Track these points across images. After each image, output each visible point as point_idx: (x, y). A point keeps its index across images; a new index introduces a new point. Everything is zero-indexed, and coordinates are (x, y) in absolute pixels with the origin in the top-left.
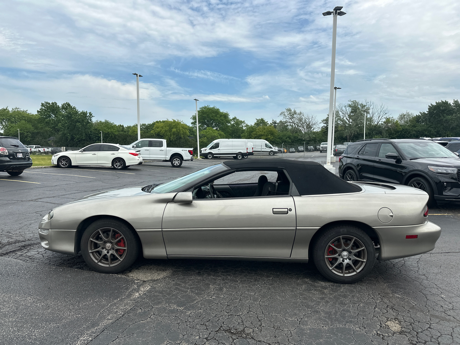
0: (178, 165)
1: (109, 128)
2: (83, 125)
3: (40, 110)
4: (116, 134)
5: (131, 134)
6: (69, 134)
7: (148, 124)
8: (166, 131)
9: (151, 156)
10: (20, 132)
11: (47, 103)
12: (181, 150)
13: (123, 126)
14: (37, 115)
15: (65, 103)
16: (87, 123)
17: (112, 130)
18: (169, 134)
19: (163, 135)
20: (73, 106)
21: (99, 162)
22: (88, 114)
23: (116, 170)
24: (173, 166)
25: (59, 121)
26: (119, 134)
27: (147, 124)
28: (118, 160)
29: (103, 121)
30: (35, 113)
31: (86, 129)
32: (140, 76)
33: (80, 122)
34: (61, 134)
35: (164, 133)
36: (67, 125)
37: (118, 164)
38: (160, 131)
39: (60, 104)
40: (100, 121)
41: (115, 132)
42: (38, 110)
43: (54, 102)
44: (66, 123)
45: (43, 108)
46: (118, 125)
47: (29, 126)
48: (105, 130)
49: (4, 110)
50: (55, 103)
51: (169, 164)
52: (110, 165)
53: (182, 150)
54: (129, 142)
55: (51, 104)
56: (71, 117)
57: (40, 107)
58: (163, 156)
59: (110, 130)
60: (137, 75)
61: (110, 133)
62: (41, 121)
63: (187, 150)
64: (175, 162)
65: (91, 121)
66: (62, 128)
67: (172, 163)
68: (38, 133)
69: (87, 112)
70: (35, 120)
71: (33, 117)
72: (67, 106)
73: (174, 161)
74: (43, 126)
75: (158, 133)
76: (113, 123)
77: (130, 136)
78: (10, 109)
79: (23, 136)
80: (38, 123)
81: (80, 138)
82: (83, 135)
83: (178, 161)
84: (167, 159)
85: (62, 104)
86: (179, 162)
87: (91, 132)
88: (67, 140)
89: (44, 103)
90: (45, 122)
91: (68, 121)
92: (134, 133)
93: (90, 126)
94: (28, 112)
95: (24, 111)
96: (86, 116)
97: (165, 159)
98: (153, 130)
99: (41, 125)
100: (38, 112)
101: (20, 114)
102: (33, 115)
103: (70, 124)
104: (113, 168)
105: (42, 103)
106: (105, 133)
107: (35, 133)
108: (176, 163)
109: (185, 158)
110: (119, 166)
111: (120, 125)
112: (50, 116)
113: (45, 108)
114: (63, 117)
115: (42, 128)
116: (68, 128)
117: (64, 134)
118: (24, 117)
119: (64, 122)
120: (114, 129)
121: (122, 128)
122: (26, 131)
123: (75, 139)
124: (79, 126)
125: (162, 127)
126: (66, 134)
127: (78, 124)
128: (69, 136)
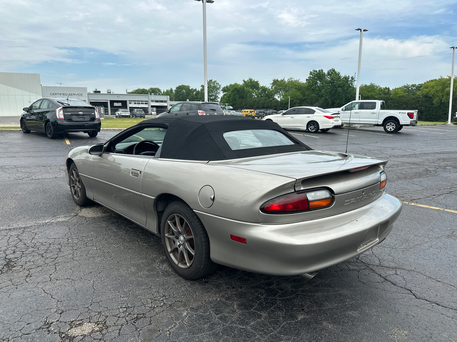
0: (392, 130)
1: (369, 92)
2: (344, 90)
3: (308, 79)
4: (376, 97)
5: (392, 97)
6: (330, 100)
7: (419, 85)
8: (437, 91)
9: (361, 119)
10: (291, 99)
11: (315, 71)
12: (397, 113)
13: (388, 89)
14: (306, 83)
15: (331, 70)
16: (348, 88)
17: (373, 93)
18: (441, 94)
19: (433, 96)
20: (337, 72)
21: (296, 125)
22: (350, 79)
23: (310, 133)
24: (387, 132)
25: (323, 87)
26: (379, 97)
27: (417, 84)
28: (313, 123)
29: (368, 84)
30: (305, 81)
31: (346, 93)
32: (365, 30)
33: (341, 87)
34: (323, 100)
35: (434, 93)
36: (329, 91)
37: (312, 127)
38: (429, 92)
39: (326, 72)
40: (365, 85)
41: (376, 95)
42: (306, 79)
43: (320, 70)
44: (329, 89)
45: (311, 76)
46: (384, 88)
47: (299, 93)
48: (365, 94)
49: (282, 81)
50: (322, 70)
51: (382, 129)
52: (305, 128)
53: (399, 113)
54: (390, 105)
55: (318, 72)
56: (334, 82)
57: (309, 75)
58: (375, 120)
59: (370, 93)
60: (361, 30)
61: (369, 96)
62: (309, 89)
63: (405, 113)
64: (388, 127)
65: (352, 85)
66: (325, 94)
67: (385, 129)
68: (305, 99)
69: (349, 76)
70: (304, 88)
71: (303, 85)
72: (332, 72)
73: (388, 125)
74: (309, 93)
75: (427, 94)
76: (379, 86)
77: (392, 99)
78: (286, 80)
79: (292, 103)
80: (306, 90)
81: (340, 103)
82: (342, 100)
83: (393, 125)
84: (379, 123)
85: (328, 70)
86: (393, 127)
87: (351, 96)
88: (328, 105)
89: (312, 71)
90: (311, 89)
91: (330, 87)
92: (397, 96)
93: (350, 91)
94: (300, 81)
95: (296, 80)
96: (348, 81)
97: (377, 123)
98: (420, 90)
99: (308, 92)
100: (307, 80)
101: (293, 83)
102: (302, 84)
103: (332, 89)
104: (307, 131)
105: (310, 72)
106: (365, 97)
107: (302, 100)
108: (390, 129)
109: (402, 122)
110: (313, 129)
111: (386, 88)
112: (316, 83)
113: (313, 76)
114: (326, 83)
115: (308, 95)
116: (330, 94)
117: (326, 100)
118: (295, 86)
119: (327, 88)
120: (374, 93)
121: (388, 91)
122: (295, 98)
123: (335, 104)
124: (340, 91)
125: (433, 87)
126: (327, 100)
127: (339, 89)
128: (330, 101)
